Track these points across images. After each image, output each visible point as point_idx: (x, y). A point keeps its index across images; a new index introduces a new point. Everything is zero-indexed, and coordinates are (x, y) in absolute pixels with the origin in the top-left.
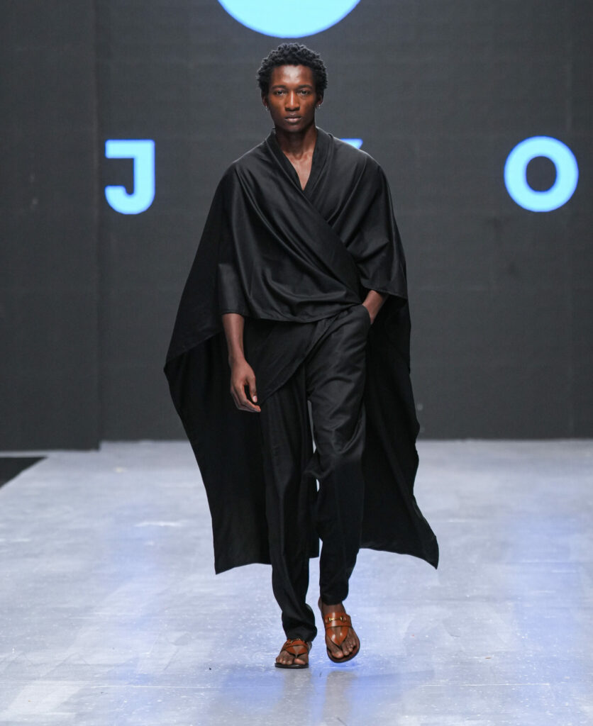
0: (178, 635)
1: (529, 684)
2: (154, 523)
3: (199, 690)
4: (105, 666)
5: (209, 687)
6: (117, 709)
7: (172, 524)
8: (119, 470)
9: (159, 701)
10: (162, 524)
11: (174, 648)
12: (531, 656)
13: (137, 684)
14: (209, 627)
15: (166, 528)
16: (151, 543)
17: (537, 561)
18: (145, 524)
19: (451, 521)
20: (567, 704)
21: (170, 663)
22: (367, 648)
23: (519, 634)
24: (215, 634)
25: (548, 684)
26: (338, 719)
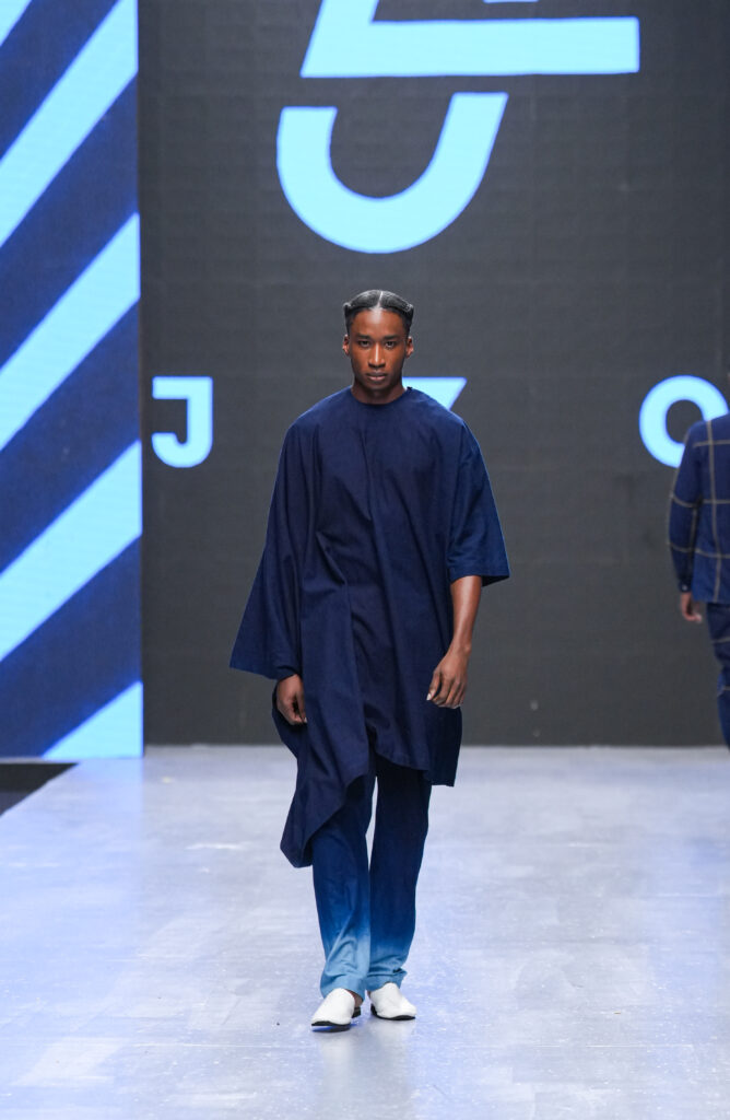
0: (239, 982)
1: (667, 1045)
2: (209, 846)
3: (265, 1050)
4: (150, 1019)
5: (277, 1046)
6: (165, 1073)
7: (232, 847)
8: (167, 780)
9: (217, 1063)
10: (220, 846)
11: (234, 998)
12: (670, 1011)
13: (188, 1041)
14: (277, 973)
15: (225, 851)
16: (207, 870)
17: (677, 894)
18: (198, 846)
19: (572, 845)
20: (714, 1070)
21: (228, 1018)
22: (469, 1000)
23: (655, 984)
24: (284, 981)
25: (690, 1046)
26: (435, 1086)
